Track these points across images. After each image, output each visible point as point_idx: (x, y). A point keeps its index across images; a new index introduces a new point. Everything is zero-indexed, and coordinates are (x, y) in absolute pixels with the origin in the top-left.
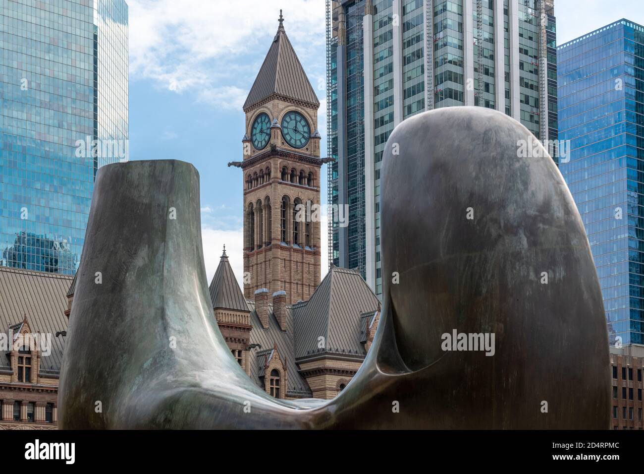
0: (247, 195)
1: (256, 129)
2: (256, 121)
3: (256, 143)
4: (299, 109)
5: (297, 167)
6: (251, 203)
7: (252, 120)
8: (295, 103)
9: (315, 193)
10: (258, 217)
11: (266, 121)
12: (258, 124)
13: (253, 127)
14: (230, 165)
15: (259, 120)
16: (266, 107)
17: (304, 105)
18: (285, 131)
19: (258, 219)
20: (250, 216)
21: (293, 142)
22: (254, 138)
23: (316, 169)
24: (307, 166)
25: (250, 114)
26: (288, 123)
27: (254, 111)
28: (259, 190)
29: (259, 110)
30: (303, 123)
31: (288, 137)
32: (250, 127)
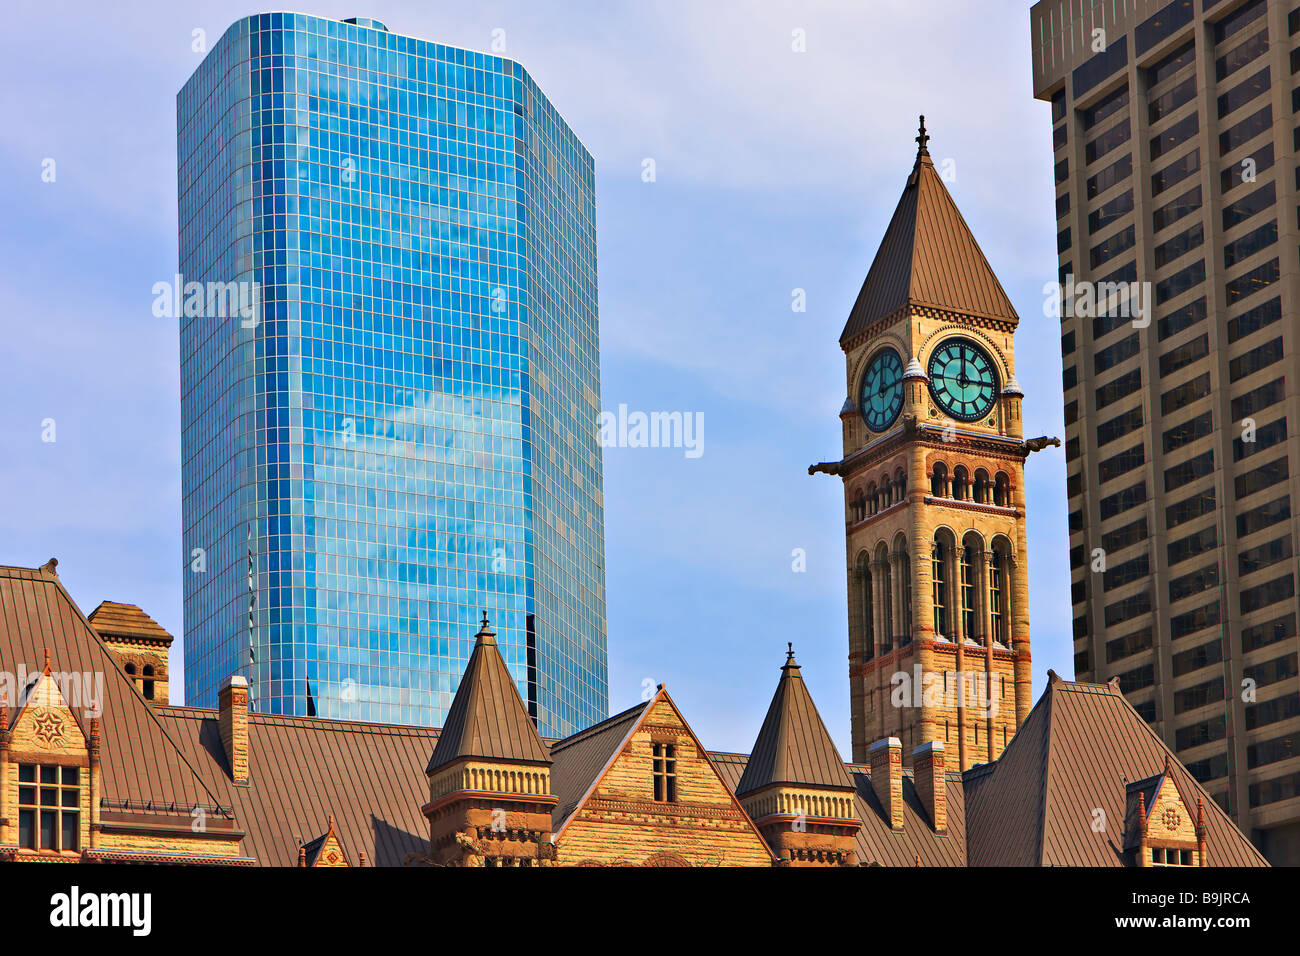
0: (853, 536)
1: (870, 385)
2: (869, 367)
3: (872, 417)
4: (970, 334)
5: (968, 465)
6: (864, 554)
7: (860, 366)
8: (960, 320)
9: (1012, 520)
10: (881, 582)
11: (894, 363)
12: (875, 374)
13: (864, 383)
14: (812, 470)
15: (877, 366)
16: (892, 335)
17: (982, 324)
18: (939, 384)
19: (881, 585)
20: (863, 582)
21: (957, 407)
22: (867, 406)
23: (1014, 466)
24: (992, 460)
25: (855, 355)
26: (944, 365)
27: (864, 345)
28: (879, 523)
29: (877, 343)
30: (980, 363)
31: (945, 398)
32: (857, 382)
